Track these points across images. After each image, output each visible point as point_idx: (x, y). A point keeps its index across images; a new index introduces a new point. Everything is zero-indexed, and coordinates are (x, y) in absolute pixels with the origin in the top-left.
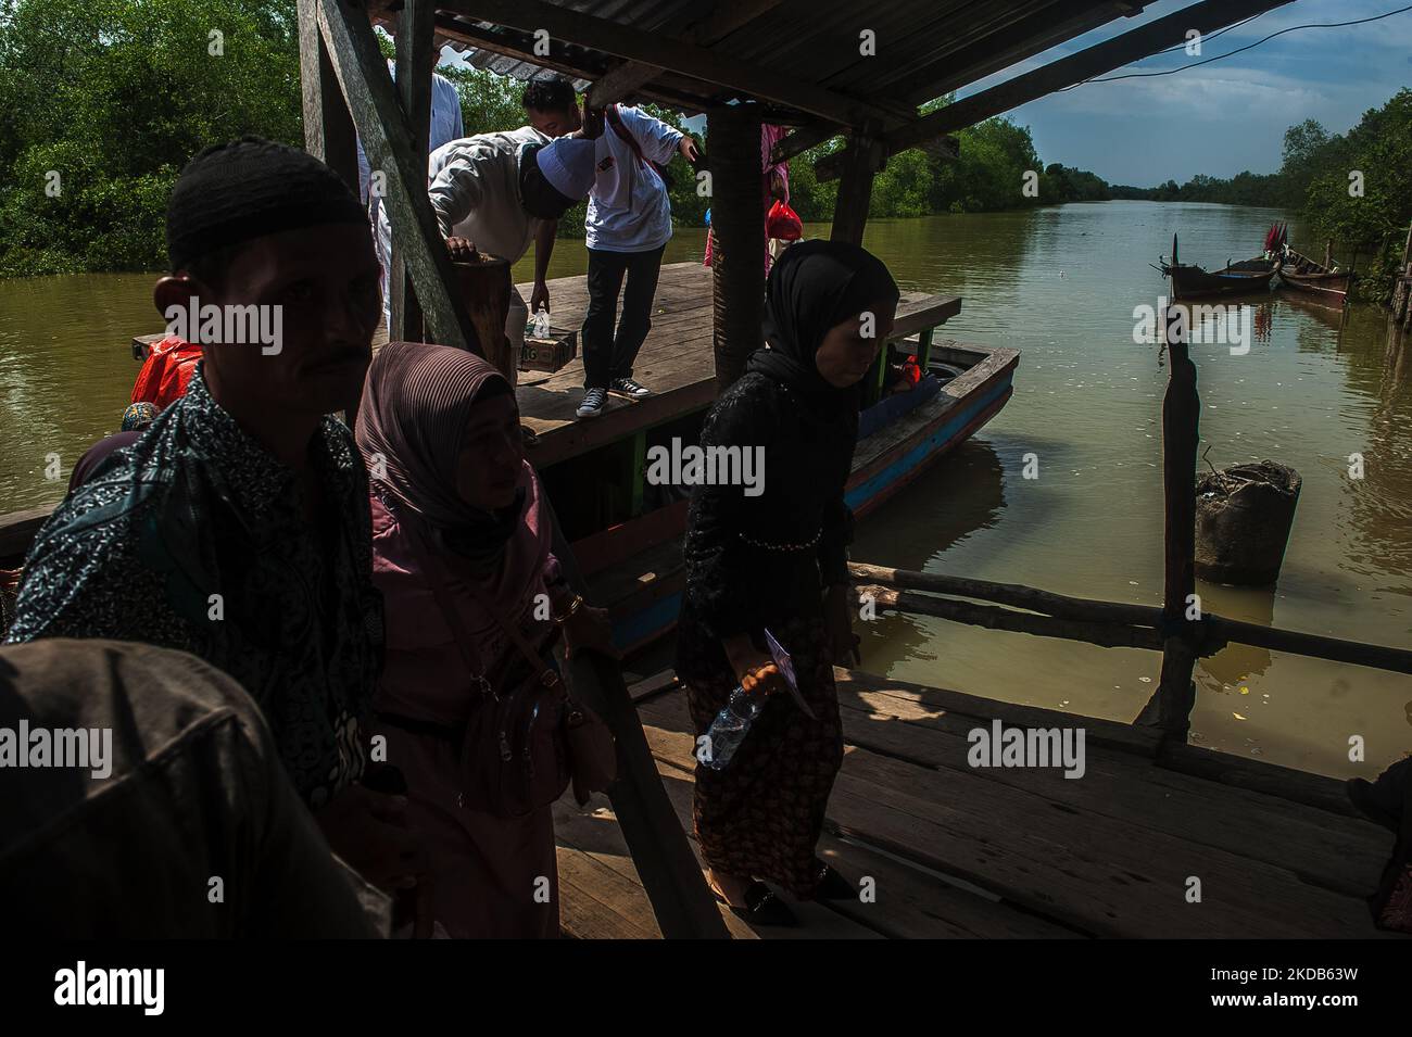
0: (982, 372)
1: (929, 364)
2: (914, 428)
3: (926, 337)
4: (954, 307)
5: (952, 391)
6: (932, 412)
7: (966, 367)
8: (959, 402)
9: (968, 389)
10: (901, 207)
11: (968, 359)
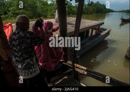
0: (106, 32)
1: (99, 30)
2: (97, 39)
3: (99, 27)
4: (103, 23)
5: (102, 34)
6: (99, 37)
7: (104, 31)
8: (103, 35)
9: (104, 34)
10: (93, 13)
11: (105, 30)
